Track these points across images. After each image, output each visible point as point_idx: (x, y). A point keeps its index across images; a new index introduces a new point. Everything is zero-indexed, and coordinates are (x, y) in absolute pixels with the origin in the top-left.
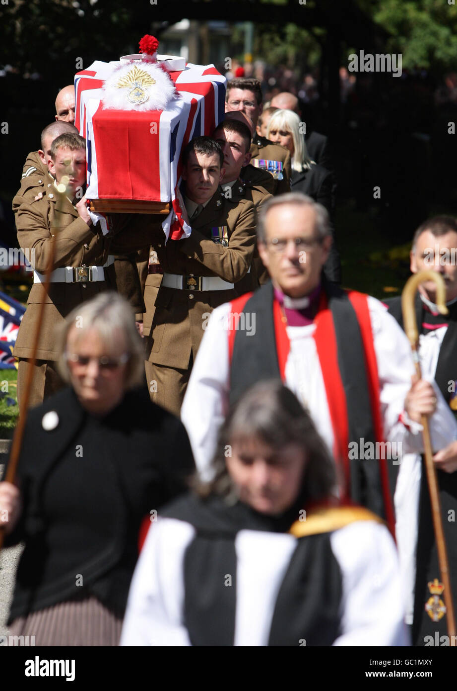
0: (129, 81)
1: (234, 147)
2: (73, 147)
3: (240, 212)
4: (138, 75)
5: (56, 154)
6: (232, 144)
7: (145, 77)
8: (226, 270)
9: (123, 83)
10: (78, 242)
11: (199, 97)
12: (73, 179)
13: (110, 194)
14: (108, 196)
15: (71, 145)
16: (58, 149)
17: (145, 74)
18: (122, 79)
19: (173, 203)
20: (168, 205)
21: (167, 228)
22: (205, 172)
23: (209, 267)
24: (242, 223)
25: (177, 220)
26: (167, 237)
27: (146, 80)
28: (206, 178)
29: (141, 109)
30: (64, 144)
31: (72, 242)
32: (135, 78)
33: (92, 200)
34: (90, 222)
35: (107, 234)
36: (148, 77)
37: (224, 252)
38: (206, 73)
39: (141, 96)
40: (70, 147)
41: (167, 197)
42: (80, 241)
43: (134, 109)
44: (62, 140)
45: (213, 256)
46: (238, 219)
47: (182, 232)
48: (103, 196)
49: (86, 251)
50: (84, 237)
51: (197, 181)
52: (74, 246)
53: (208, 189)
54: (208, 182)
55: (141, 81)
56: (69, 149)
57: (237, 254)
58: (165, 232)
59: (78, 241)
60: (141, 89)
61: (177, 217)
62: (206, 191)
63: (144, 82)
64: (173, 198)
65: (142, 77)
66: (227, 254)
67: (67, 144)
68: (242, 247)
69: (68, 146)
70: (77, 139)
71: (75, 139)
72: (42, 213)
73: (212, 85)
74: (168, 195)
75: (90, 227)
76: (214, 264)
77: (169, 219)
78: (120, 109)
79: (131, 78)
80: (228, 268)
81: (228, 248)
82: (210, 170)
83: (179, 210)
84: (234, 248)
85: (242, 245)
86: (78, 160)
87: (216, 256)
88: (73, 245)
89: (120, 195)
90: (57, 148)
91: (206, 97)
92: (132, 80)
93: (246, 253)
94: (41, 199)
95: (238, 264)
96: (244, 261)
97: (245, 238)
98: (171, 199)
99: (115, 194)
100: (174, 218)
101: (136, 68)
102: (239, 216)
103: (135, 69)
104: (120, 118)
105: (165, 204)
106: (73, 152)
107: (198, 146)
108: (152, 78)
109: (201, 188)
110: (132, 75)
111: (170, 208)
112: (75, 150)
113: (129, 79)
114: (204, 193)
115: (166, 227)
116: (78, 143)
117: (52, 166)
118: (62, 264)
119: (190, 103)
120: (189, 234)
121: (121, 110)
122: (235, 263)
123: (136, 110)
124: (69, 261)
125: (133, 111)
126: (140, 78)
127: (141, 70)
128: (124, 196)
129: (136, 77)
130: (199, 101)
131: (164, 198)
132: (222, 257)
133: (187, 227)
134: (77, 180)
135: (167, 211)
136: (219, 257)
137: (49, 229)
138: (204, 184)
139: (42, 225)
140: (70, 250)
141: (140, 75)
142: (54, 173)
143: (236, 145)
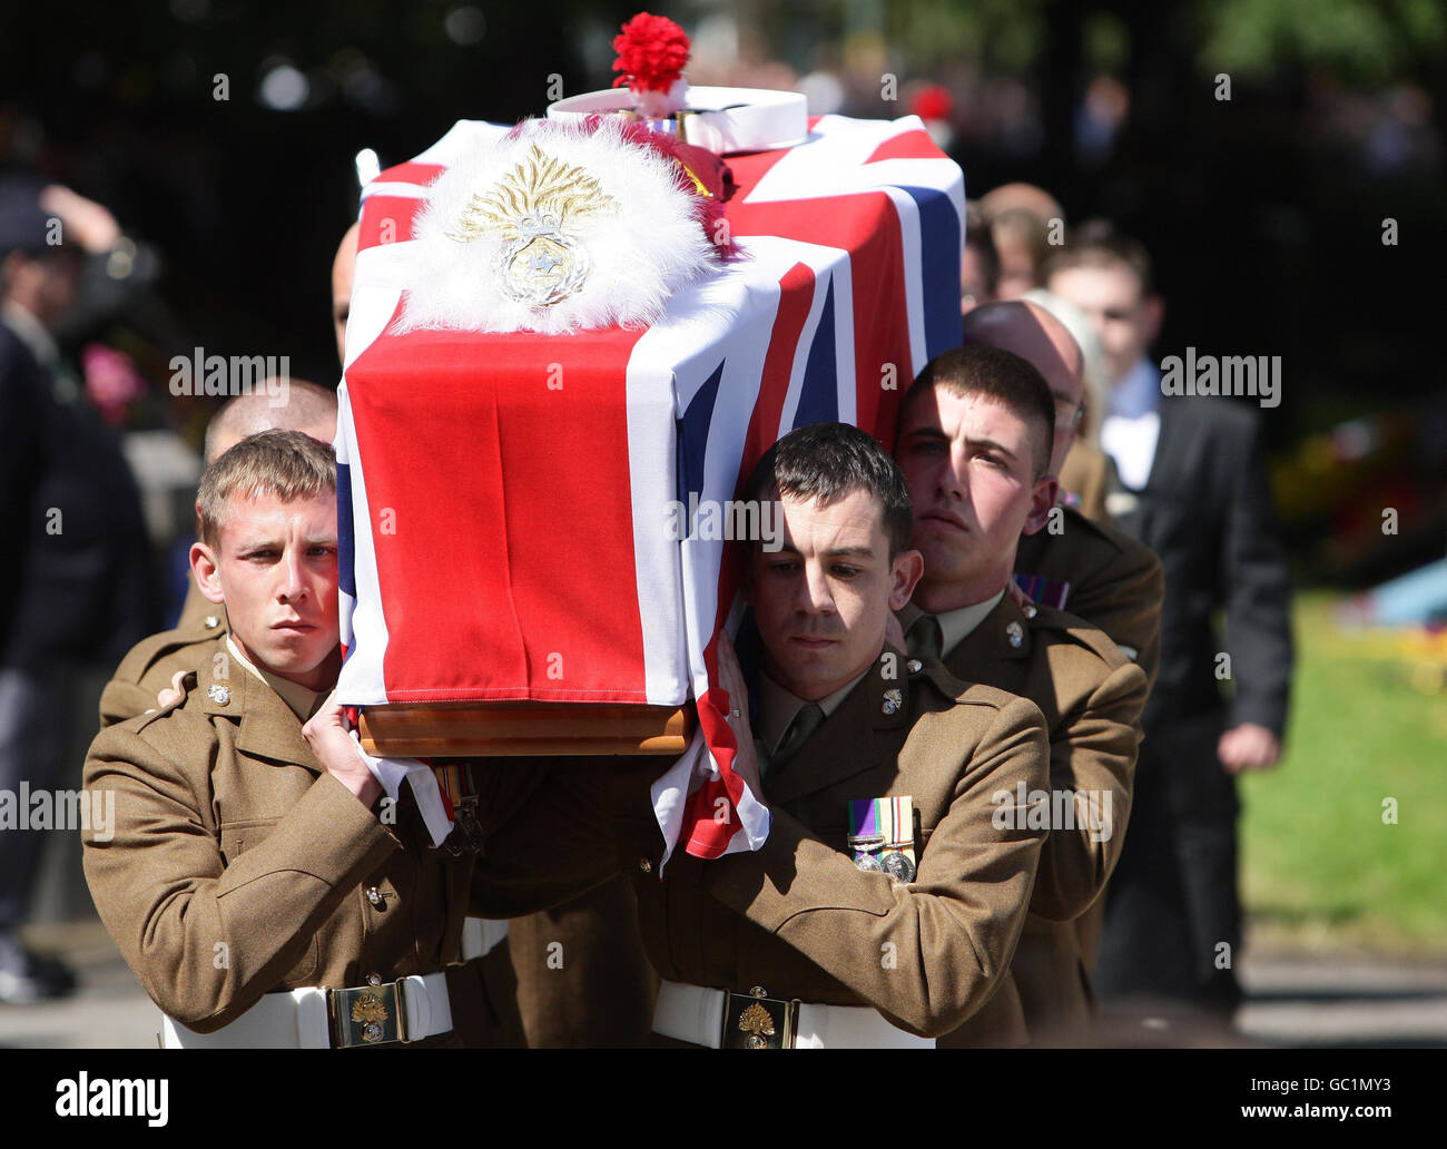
0: (510, 210)
1: (989, 458)
2: (290, 487)
3: (972, 741)
4: (548, 185)
5: (220, 522)
6: (977, 449)
7: (577, 190)
8: (896, 983)
9: (486, 219)
10: (333, 879)
11: (824, 259)
12: (296, 618)
13: (436, 685)
14: (427, 692)
15: (282, 481)
16: (230, 500)
17: (575, 177)
18: (480, 205)
19: (700, 708)
20: (680, 715)
21: (671, 810)
22: (813, 570)
23: (830, 968)
24: (978, 786)
25: (714, 779)
26: (670, 846)
27: (579, 203)
28: (816, 596)
29: (553, 324)
30: (251, 478)
31: (307, 883)
32: (532, 199)
33: (366, 709)
34: (373, 791)
35: (449, 838)
36: (589, 191)
37: (894, 904)
38: (885, 152)
39: (556, 270)
40: (278, 486)
41: (675, 683)
42: (340, 873)
43: (528, 326)
44: (245, 462)
45: (842, 922)
46: (961, 773)
47: (735, 824)
48: (407, 693)
49: (379, 917)
50: (353, 856)
51: (783, 611)
52: (318, 898)
53: (832, 642)
54: (830, 614)
55: (560, 206)
56: (275, 497)
57: (945, 914)
58: (662, 823)
59: (333, 875)
60: (557, 242)
61: (714, 766)
62: (822, 651)
63: (571, 210)
64: (701, 687)
65: (562, 189)
66: (903, 915)
67: (264, 474)
68: (970, 890)
69: (268, 483)
70: (307, 454)
71: (298, 456)
72: (186, 770)
73: (888, 205)
74: (676, 674)
75: (371, 810)
76: (849, 955)
77: (683, 772)
78: (472, 326)
79: (519, 197)
80: (904, 971)
81: (912, 891)
82: (838, 565)
83: (723, 739)
84: (937, 891)
85: (971, 877)
86: (313, 538)
87: (858, 922)
88: (312, 893)
89: (475, 683)
90: (223, 495)
91: (858, 258)
92: (520, 205)
93: (985, 913)
94: (181, 706)
95: (949, 956)
96: (978, 946)
97: (985, 850)
98: (690, 691)
99: (454, 684)
100: (702, 767)
101: (538, 153)
102: (969, 759)
103: (533, 157)
104: (460, 366)
105: (667, 711)
106: (294, 505)
107: (789, 468)
108: (604, 193)
109: (800, 640)
110: (521, 187)
111: (691, 729)
112: (299, 498)
113: (507, 205)
114: (814, 659)
115: (667, 802)
116: (310, 469)
117: (210, 570)
118: (276, 976)
119: (779, 286)
120: (762, 840)
121: (477, 333)
122: (934, 952)
123: (537, 329)
124: (308, 962)
125: (524, 333)
126: (556, 195)
127: (560, 164)
128: (492, 689)
129: (539, 190)
130: (823, 275)
131: (661, 689)
132: (880, 926)
133: (751, 810)
134: (311, 621)
135: (673, 740)
136: (870, 923)
137: (218, 834)
138: (810, 621)
139: (184, 821)
140: (301, 917)
141: (558, 183)
142: (218, 597)
143: (993, 452)
